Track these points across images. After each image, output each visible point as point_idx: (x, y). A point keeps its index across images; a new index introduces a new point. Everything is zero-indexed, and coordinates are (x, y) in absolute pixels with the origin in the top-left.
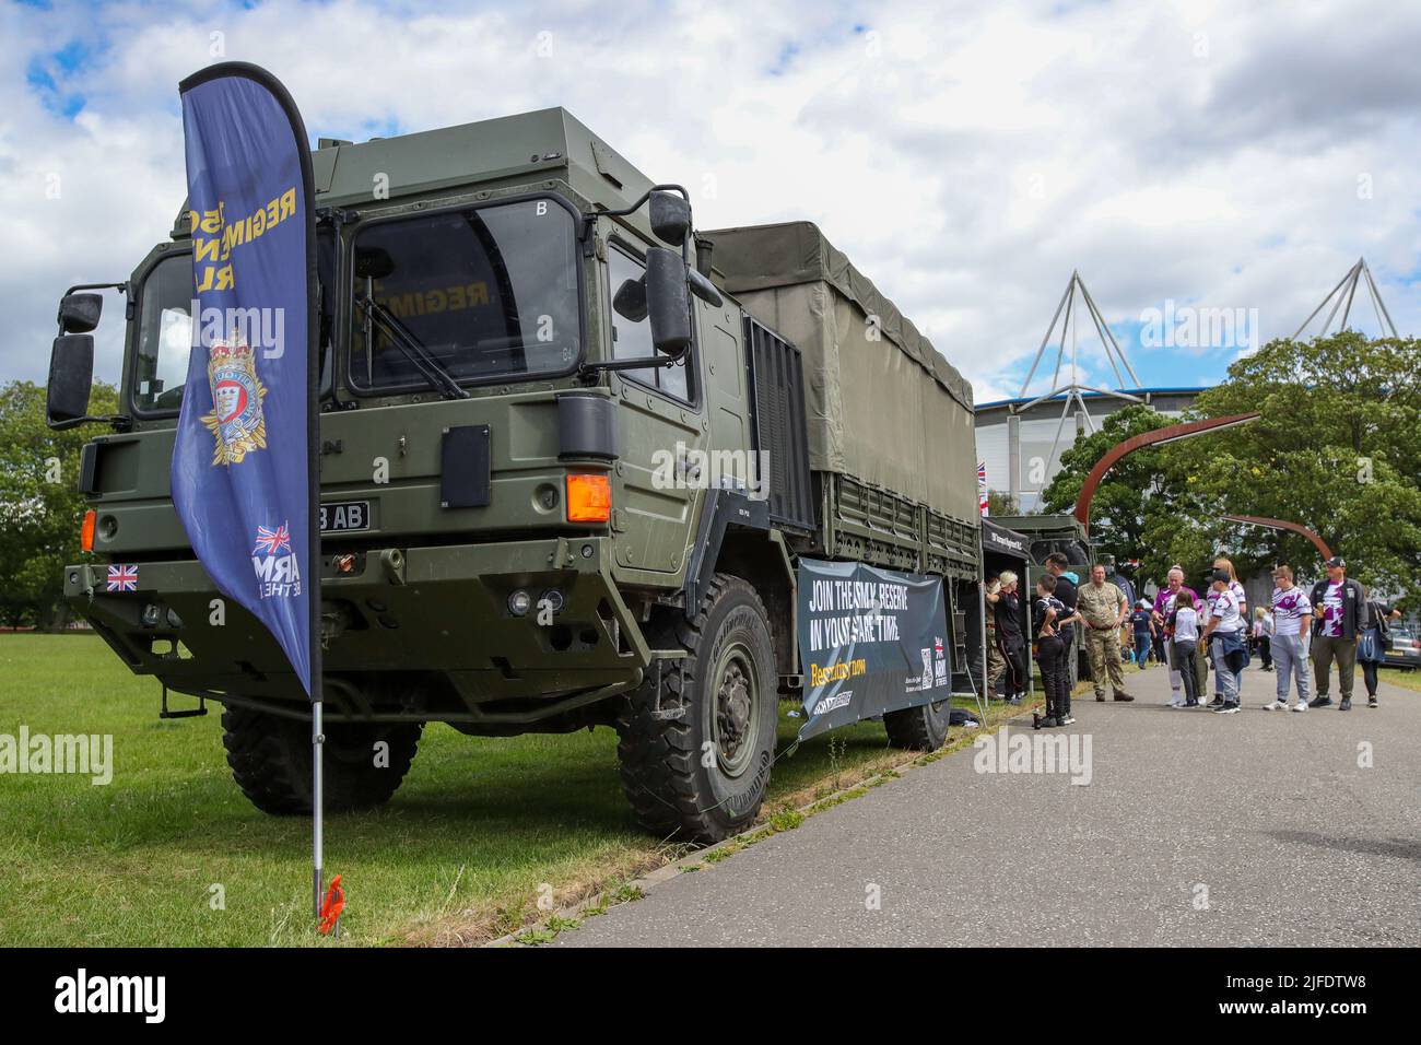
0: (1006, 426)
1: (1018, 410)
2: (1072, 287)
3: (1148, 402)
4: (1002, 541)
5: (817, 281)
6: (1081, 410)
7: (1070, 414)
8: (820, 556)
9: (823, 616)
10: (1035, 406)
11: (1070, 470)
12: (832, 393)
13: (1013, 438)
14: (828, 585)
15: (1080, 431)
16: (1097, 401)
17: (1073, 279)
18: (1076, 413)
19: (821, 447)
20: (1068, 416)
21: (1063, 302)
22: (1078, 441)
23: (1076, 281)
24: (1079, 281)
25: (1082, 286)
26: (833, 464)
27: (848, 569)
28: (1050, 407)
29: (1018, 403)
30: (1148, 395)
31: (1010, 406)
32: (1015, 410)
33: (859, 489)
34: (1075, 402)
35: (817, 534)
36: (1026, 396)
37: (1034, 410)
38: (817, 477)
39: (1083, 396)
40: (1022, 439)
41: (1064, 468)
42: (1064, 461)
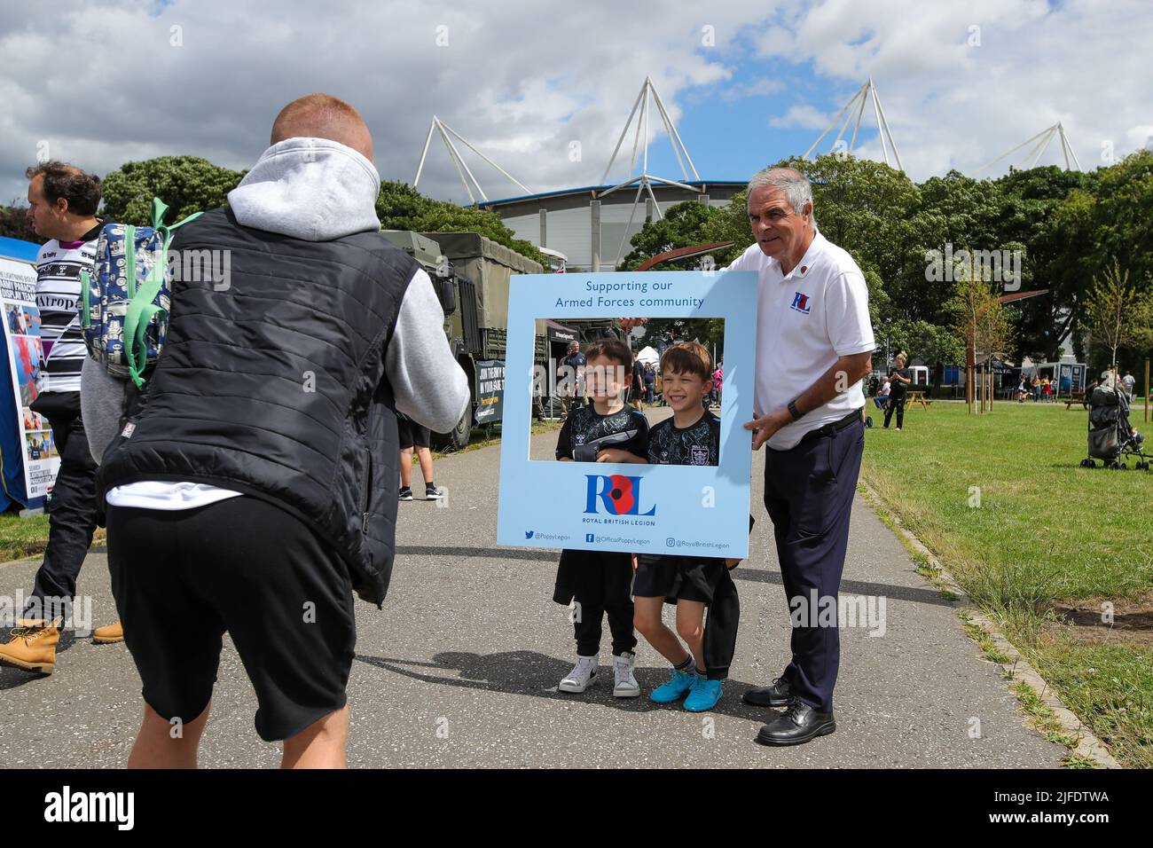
0: (589, 208)
1: (599, 196)
2: (644, 91)
3: (704, 191)
4: (562, 336)
5: (480, 257)
6: (650, 197)
7: (641, 200)
8: (483, 360)
9: (484, 381)
10: (613, 193)
11: (637, 251)
12: (486, 298)
13: (595, 219)
14: (485, 370)
15: (649, 219)
16: (664, 191)
17: (646, 84)
18: (646, 199)
19: (482, 320)
20: (640, 202)
21: (638, 103)
22: (646, 227)
23: (648, 86)
24: (651, 85)
25: (653, 90)
26: (487, 326)
27: (492, 363)
28: (625, 194)
29: (599, 190)
30: (704, 186)
31: (593, 192)
32: (597, 195)
33: (495, 332)
34: (645, 191)
35: (481, 352)
36: (606, 184)
37: (613, 196)
38: (481, 331)
39: (652, 185)
40: (603, 220)
41: (633, 249)
42: (634, 243)
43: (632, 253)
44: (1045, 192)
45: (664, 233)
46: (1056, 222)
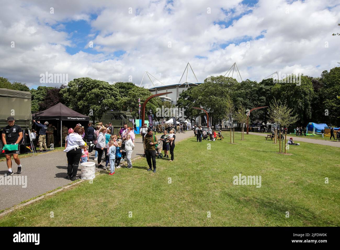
0: (176, 89)
2: (188, 65)
10: (181, 86)
13: (177, 91)
16: (191, 85)
20: (186, 87)
22: (183, 92)
29: (178, 85)
31: (177, 85)
34: (187, 85)
40: (179, 91)
41: (180, 97)
42: (180, 95)
43: (180, 98)
44: (270, 84)
45: (186, 93)
46: (272, 91)
